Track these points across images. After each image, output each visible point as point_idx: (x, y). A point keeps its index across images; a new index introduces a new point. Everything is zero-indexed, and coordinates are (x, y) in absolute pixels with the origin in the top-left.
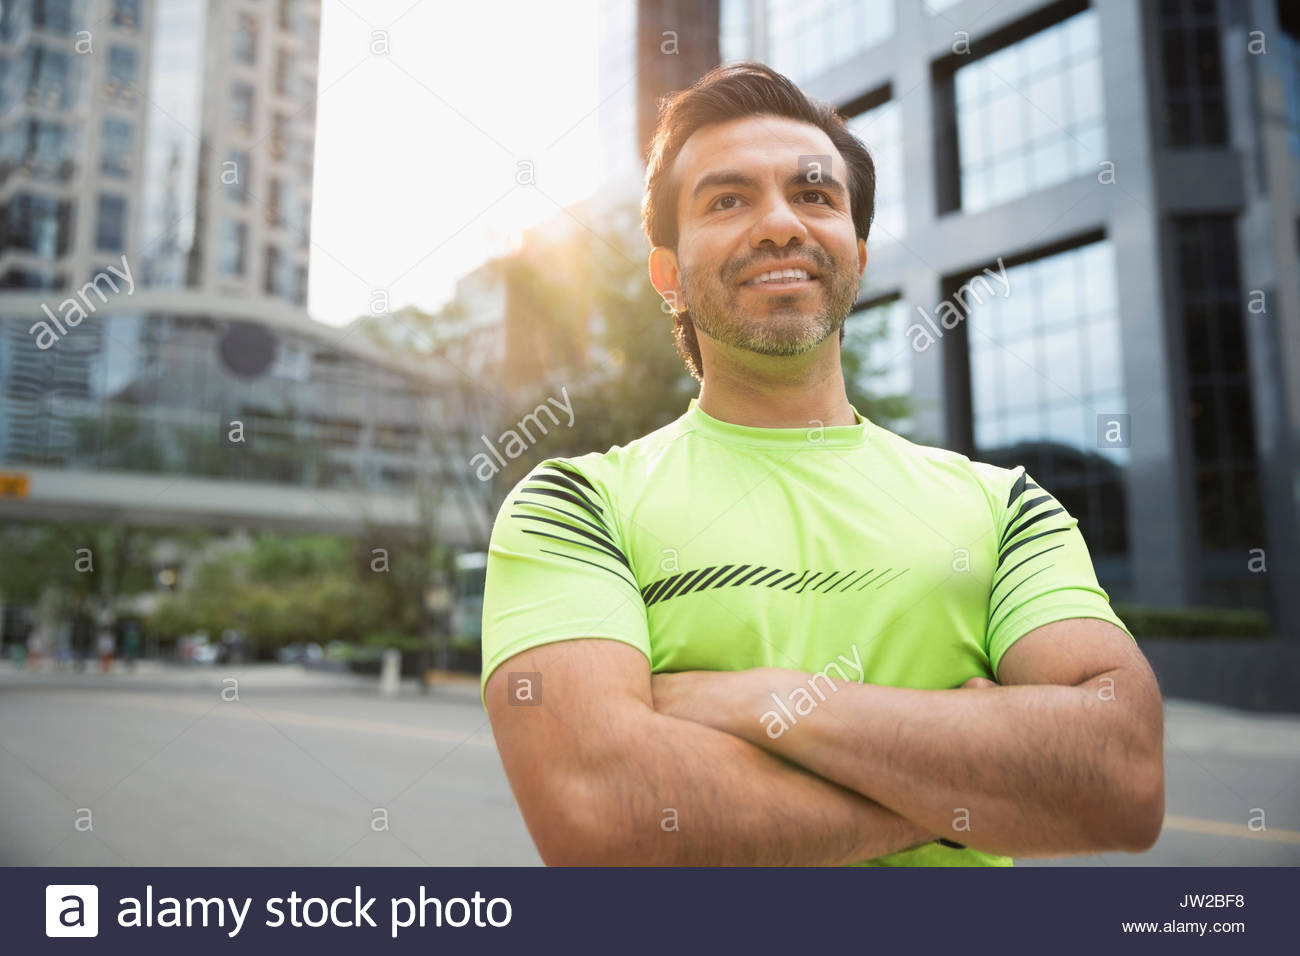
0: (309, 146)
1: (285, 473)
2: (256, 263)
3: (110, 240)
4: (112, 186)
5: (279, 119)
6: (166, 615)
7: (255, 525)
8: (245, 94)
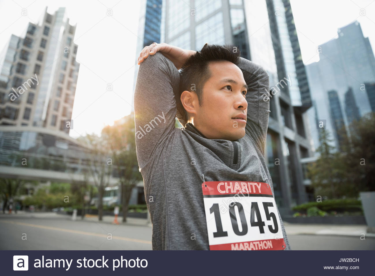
0: (73, 101)
1: (57, 168)
2: (58, 124)
3: (27, 117)
4: (29, 106)
5: (67, 95)
6: (27, 200)
7: (53, 181)
8: (60, 89)
